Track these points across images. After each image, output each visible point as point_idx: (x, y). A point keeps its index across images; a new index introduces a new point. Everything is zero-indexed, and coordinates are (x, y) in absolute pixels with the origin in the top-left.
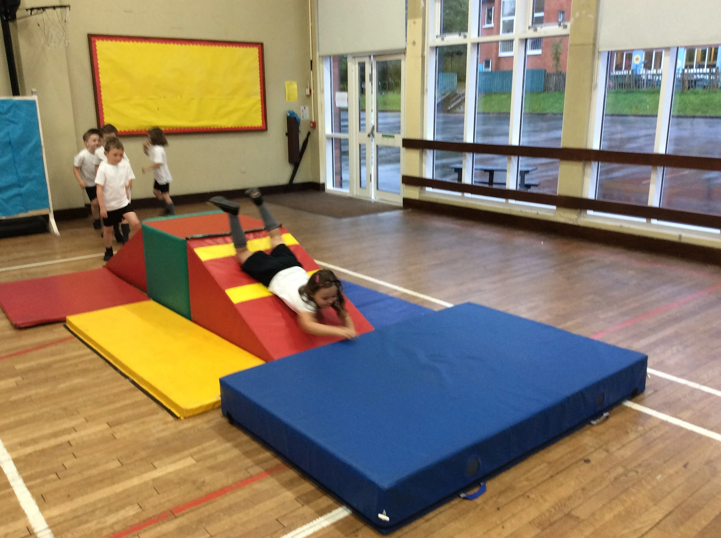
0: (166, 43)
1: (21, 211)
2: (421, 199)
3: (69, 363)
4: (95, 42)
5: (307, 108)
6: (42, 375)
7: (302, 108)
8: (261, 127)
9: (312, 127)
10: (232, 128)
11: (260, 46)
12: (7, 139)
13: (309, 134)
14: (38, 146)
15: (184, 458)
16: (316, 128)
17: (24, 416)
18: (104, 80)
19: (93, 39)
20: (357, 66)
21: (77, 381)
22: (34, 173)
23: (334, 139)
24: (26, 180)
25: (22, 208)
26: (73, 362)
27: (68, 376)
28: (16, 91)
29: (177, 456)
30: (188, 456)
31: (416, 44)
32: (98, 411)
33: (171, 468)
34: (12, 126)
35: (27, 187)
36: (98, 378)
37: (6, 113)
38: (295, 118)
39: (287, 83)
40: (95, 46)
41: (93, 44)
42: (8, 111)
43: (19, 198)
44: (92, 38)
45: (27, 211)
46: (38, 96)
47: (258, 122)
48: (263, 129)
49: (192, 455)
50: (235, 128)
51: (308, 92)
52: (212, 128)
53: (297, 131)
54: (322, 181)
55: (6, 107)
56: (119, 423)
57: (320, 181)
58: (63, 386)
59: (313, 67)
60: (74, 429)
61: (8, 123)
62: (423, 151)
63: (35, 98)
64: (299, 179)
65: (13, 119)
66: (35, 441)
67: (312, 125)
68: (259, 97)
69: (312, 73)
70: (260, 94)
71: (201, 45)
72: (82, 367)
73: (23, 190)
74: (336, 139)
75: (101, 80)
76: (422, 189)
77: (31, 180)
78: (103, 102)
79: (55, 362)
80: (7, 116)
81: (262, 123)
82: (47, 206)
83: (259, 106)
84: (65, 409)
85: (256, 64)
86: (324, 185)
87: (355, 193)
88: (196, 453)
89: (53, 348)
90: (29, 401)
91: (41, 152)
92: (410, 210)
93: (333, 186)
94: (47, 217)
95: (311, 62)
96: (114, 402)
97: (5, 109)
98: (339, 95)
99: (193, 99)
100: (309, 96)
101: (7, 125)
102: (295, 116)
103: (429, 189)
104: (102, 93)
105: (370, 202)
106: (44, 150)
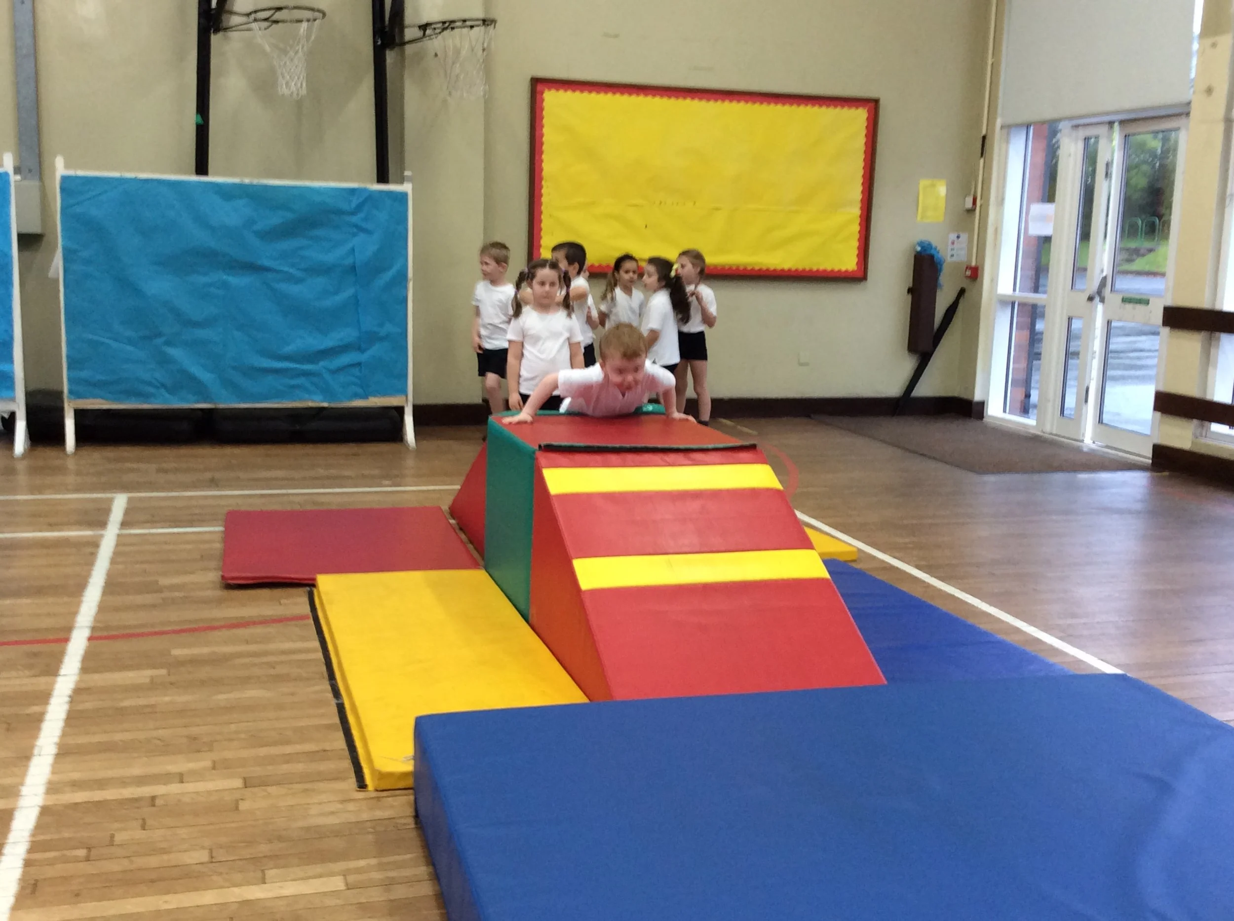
0: (677, 97)
1: (356, 396)
2: (1196, 449)
3: (264, 659)
4: (542, 93)
5: (964, 237)
6: (204, 672)
7: (953, 236)
8: (853, 272)
9: (967, 277)
10: (789, 270)
11: (873, 105)
12: (349, 261)
13: (962, 292)
14: (402, 277)
15: (332, 874)
16: (978, 279)
17: (118, 737)
18: (549, 165)
19: (539, 87)
20: (1081, 145)
21: (253, 693)
22: (389, 328)
23: (1019, 305)
24: (372, 338)
25: (359, 390)
26: (271, 659)
27: (245, 681)
28: (382, 176)
29: (318, 869)
30: (338, 874)
31: (1214, 94)
32: (244, 754)
33: (290, 889)
34: (362, 236)
35: (376, 350)
36: (293, 694)
37: (353, 213)
38: (932, 257)
39: (923, 183)
40: (542, 100)
41: (538, 96)
42: (359, 208)
43: (356, 371)
44: (538, 85)
45: (365, 397)
46: (412, 183)
47: (849, 262)
48: (858, 277)
49: (345, 874)
50: (796, 270)
51: (969, 204)
52: (749, 268)
53: (934, 286)
54: (978, 397)
55: (355, 202)
56: (264, 782)
57: (973, 397)
58: (222, 698)
59: (987, 153)
60: (181, 778)
61: (355, 230)
62: (1211, 337)
63: (407, 187)
64: (925, 389)
65: (364, 225)
66: (101, 784)
67: (969, 273)
68: (855, 211)
69: (982, 161)
70: (859, 205)
71: (747, 102)
72: (281, 670)
73: (363, 357)
74: (1022, 305)
75: (544, 165)
76: (1202, 426)
77: (382, 339)
78: (543, 208)
79: (240, 655)
80: (354, 219)
81: (857, 264)
82: (404, 392)
83: (856, 228)
84: (194, 739)
85: (860, 142)
86: (982, 405)
87: (1048, 428)
88: (358, 871)
89: (259, 630)
90: (148, 712)
91: (406, 288)
92: (1166, 473)
93: (1005, 411)
94: (400, 410)
95: (984, 138)
96: (288, 742)
97: (354, 205)
98: (1039, 209)
99: (717, 209)
100: (971, 211)
101: (354, 235)
102: (933, 252)
103: (1217, 428)
104: (544, 191)
105: (1079, 450)
106: (411, 285)
